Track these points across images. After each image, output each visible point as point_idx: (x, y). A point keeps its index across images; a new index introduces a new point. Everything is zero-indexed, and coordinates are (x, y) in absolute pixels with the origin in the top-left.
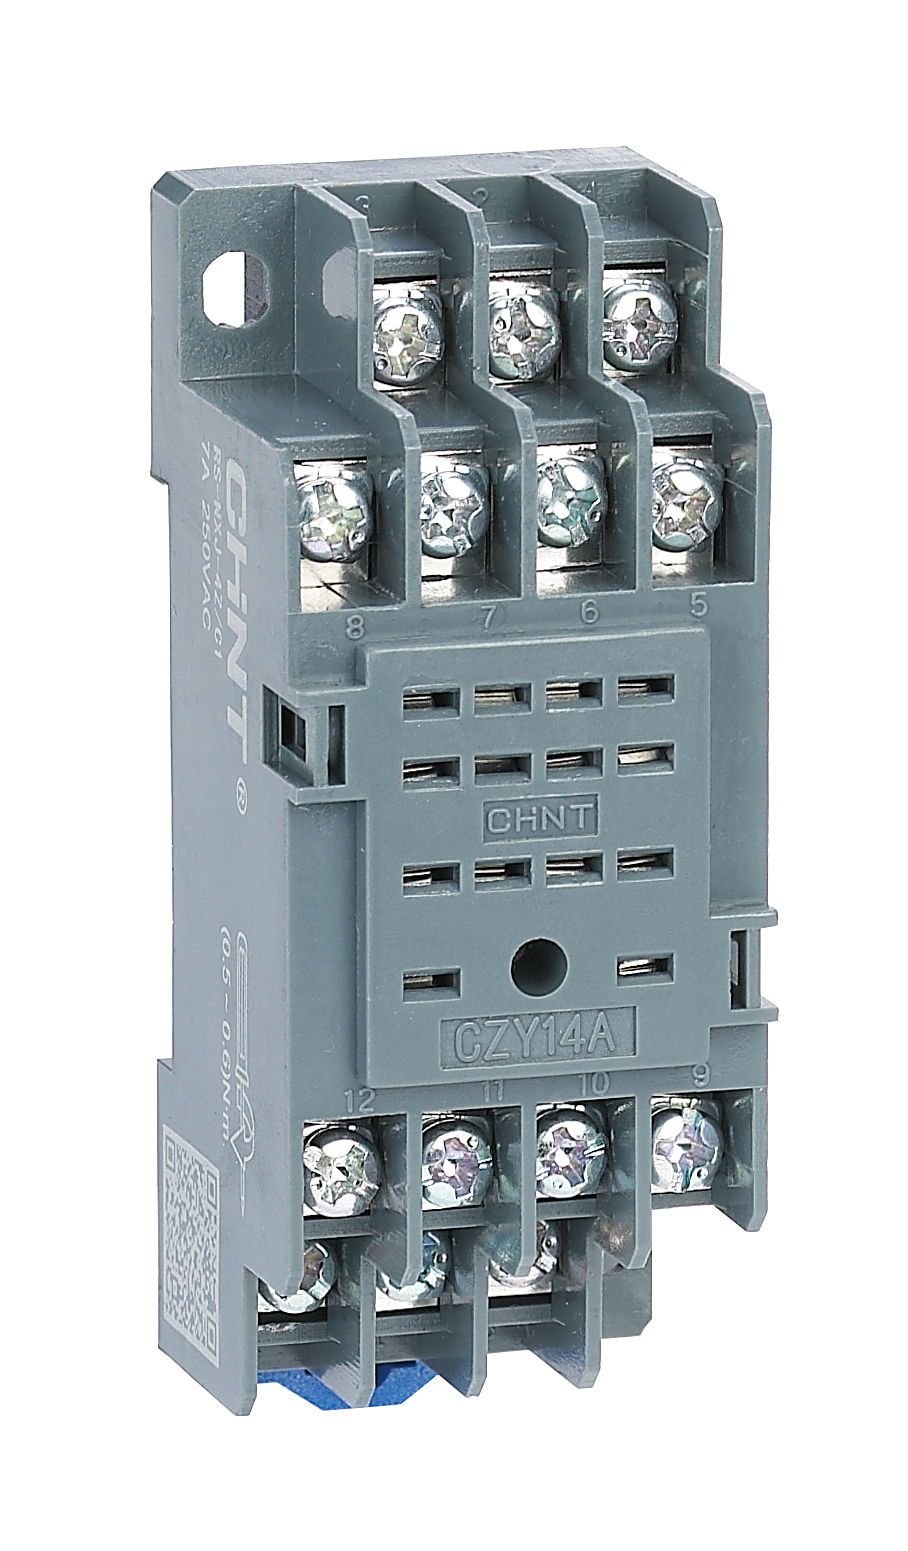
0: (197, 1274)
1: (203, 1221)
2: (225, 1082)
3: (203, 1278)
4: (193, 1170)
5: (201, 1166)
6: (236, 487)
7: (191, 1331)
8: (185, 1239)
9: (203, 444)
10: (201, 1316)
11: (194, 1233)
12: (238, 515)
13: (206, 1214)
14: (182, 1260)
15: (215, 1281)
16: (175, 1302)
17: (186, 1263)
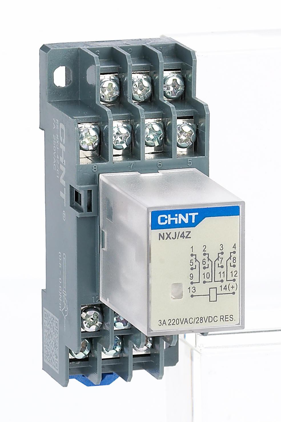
0: (53, 348)
1: (54, 333)
2: (60, 295)
3: (54, 349)
4: (51, 320)
5: (54, 318)
6: (62, 130)
7: (51, 364)
8: (50, 339)
9: (54, 119)
10: (54, 360)
11: (52, 337)
12: (63, 138)
13: (55, 332)
14: (49, 345)
15: (57, 350)
16: (47, 356)
17: (50, 345)
